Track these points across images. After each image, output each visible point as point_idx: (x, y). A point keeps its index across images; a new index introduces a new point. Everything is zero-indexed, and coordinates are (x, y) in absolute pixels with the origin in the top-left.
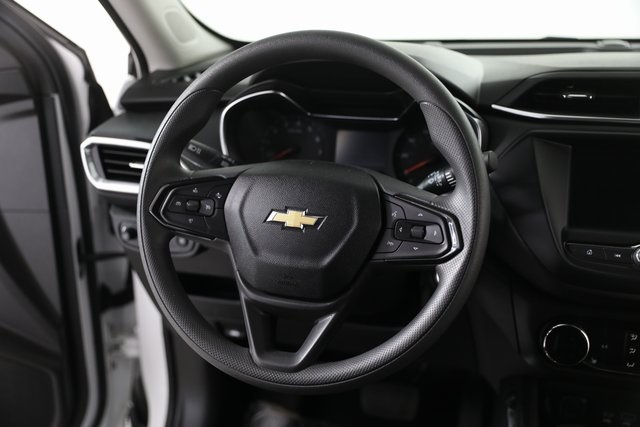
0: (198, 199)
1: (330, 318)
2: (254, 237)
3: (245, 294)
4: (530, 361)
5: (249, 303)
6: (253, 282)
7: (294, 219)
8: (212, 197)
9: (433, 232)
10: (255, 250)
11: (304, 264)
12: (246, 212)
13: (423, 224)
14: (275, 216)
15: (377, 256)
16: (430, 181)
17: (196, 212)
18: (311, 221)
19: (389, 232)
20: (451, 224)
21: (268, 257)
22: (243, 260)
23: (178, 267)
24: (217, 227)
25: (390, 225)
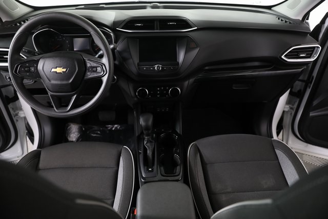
0: (29, 67)
1: (75, 96)
2: (48, 77)
3: (50, 93)
4: (136, 99)
5: (51, 96)
6: (51, 90)
7: (59, 70)
8: (33, 66)
9: (99, 69)
10: (50, 81)
11: (65, 82)
12: (45, 70)
13: (96, 67)
14: (53, 70)
15: (86, 78)
16: (100, 53)
17: (29, 71)
18: (65, 70)
19: (87, 71)
20: (103, 66)
21: (53, 82)
22: (47, 84)
23: (27, 87)
24: (37, 75)
25: (87, 68)
